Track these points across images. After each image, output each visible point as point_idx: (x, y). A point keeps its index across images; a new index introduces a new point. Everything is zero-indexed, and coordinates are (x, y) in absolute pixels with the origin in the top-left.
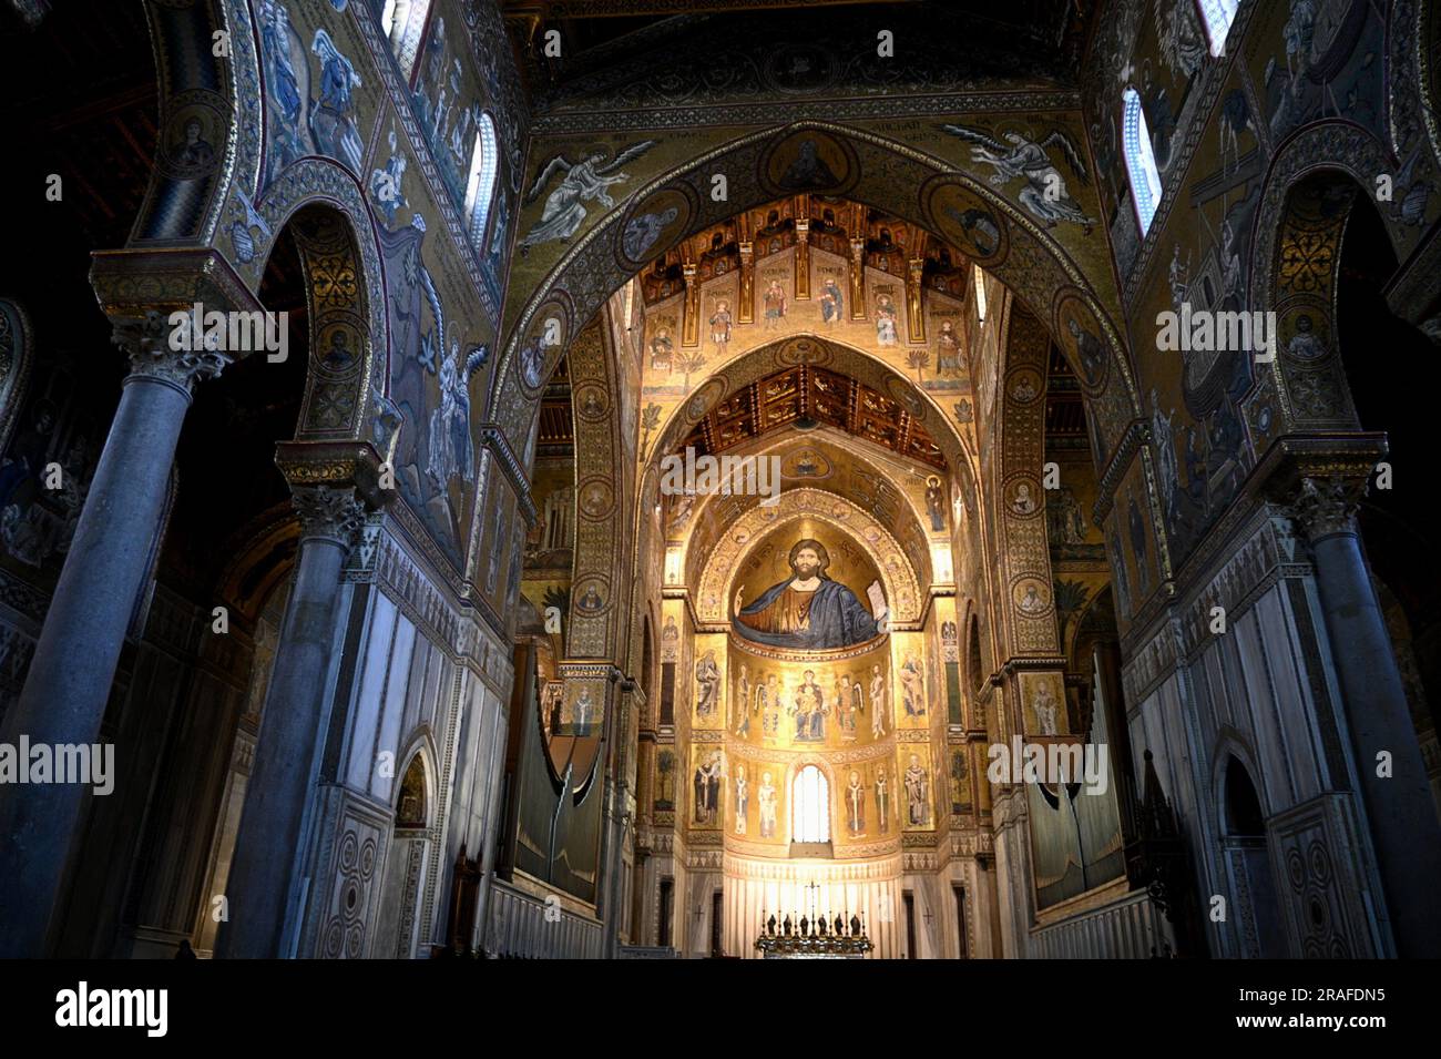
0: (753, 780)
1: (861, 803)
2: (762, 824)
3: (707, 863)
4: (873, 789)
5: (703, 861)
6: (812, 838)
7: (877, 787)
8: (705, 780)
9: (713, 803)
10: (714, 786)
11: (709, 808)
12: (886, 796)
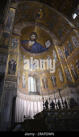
0: (21, 73)
1: (47, 82)
2: (23, 84)
3: (11, 87)
4: (50, 78)
5: (10, 86)
6: (33, 91)
7: (51, 77)
8: (12, 63)
9: (14, 69)
10: (15, 66)
11: (13, 70)
12: (55, 79)
